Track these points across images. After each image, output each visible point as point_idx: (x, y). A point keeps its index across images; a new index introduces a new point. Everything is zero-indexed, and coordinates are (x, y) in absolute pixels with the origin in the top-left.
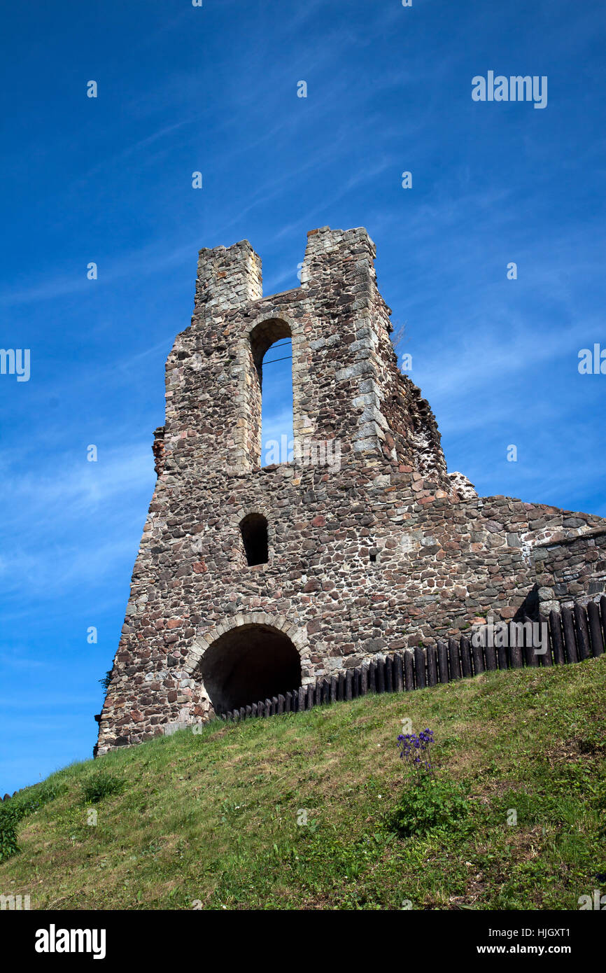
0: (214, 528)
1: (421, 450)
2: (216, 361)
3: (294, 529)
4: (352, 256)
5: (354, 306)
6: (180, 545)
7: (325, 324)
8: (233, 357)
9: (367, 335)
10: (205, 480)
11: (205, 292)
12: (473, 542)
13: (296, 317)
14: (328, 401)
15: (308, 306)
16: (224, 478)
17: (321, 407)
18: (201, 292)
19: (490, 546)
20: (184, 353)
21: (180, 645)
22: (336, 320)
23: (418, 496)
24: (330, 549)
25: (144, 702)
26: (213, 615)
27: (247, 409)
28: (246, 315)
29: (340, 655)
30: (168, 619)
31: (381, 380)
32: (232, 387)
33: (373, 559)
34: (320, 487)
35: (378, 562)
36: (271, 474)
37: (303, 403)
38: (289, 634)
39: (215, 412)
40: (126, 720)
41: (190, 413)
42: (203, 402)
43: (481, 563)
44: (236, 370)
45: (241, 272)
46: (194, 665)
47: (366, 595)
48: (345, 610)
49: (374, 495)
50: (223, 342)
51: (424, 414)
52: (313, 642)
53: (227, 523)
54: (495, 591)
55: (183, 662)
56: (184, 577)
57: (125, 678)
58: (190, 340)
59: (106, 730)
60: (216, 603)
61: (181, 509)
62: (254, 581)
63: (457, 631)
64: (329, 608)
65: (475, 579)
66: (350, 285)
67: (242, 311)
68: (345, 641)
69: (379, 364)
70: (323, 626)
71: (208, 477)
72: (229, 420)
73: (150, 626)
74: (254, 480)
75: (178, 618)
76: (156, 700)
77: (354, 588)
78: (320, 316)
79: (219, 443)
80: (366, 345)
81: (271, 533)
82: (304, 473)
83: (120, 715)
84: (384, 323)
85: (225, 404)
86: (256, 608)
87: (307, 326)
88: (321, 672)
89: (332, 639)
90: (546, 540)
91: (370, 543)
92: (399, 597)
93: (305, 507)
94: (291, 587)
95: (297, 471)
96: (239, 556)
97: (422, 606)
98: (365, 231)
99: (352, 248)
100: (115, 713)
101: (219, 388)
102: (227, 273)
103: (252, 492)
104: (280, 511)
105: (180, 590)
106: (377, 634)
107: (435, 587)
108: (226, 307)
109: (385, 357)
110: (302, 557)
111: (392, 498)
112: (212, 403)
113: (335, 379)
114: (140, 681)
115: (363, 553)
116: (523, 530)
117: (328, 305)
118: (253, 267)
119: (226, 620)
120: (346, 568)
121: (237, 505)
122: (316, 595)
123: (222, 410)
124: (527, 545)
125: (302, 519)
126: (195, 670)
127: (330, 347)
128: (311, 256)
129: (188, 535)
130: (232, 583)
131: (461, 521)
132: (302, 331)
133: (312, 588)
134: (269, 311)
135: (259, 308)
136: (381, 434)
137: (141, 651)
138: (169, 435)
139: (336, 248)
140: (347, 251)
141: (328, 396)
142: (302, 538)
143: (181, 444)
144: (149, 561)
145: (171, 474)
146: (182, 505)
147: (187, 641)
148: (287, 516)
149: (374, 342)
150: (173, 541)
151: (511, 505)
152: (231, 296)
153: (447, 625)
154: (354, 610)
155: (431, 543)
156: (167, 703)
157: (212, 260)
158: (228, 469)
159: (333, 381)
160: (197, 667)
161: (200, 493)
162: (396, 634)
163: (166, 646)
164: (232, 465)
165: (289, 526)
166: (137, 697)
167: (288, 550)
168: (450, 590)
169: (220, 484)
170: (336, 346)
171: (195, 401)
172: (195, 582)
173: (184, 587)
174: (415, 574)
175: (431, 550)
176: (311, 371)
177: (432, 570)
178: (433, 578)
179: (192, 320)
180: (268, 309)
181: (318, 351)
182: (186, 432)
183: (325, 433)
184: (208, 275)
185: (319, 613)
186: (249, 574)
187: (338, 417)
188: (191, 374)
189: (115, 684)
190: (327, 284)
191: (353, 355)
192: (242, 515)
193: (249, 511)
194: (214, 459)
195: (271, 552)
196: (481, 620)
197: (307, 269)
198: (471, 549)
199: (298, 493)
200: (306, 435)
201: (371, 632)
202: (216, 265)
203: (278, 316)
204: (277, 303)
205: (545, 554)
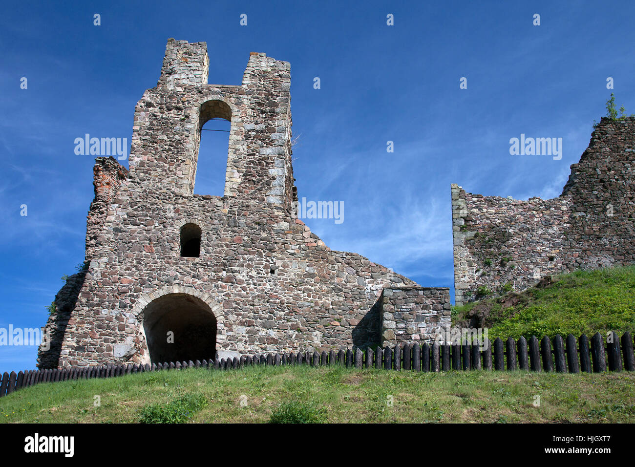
0: (162, 226)
2: (174, 116)
3: (220, 240)
4: (279, 78)
5: (277, 110)
6: (135, 231)
7: (255, 115)
8: (187, 117)
9: (283, 132)
10: (158, 193)
11: (170, 67)
12: (337, 277)
13: (236, 104)
14: (252, 165)
15: (246, 100)
16: (172, 195)
17: (247, 167)
18: (167, 67)
19: (347, 282)
20: (150, 103)
21: (130, 296)
22: (264, 115)
23: (306, 241)
24: (244, 259)
25: (99, 327)
26: (156, 282)
28: (200, 92)
29: (245, 325)
30: (122, 277)
32: (184, 136)
33: (272, 272)
34: (241, 218)
35: (276, 275)
36: (207, 201)
37: (235, 162)
38: (210, 306)
39: (170, 150)
40: (85, 335)
41: (151, 145)
42: (162, 140)
43: (340, 290)
44: (189, 126)
45: (199, 62)
46: (140, 311)
47: (266, 293)
48: (250, 299)
49: (278, 233)
50: (181, 105)
52: (226, 313)
53: (172, 225)
54: (347, 308)
55: (131, 307)
56: (137, 252)
57: (86, 309)
58: (156, 96)
59: (68, 339)
60: (159, 275)
61: (139, 207)
62: (188, 267)
63: (322, 326)
64: (240, 296)
65: (336, 298)
66: (276, 96)
67: (197, 88)
68: (249, 317)
70: (235, 305)
71: (161, 191)
72: (180, 158)
73: (108, 279)
74: (194, 202)
75: (130, 278)
76: (109, 327)
77: (257, 286)
78: (253, 109)
79: (171, 171)
80: (283, 137)
81: (204, 239)
82: (231, 206)
83: (80, 332)
85: (178, 146)
86: (188, 284)
87: (243, 112)
88: (230, 333)
89: (240, 315)
90: (380, 286)
91: (271, 262)
92: (287, 299)
93: (230, 229)
94: (214, 277)
95: (225, 204)
96: (177, 247)
97: (302, 307)
98: (290, 65)
99: (280, 73)
100: (77, 330)
101: (175, 135)
102: (189, 60)
103: (193, 209)
104: (212, 227)
105: (133, 260)
106: (270, 318)
107: (311, 298)
108: (186, 82)
110: (224, 259)
111: (289, 237)
112: (168, 143)
113: (259, 152)
114: (98, 312)
116: (368, 277)
117: (259, 104)
118: (206, 63)
119: (165, 287)
120: (254, 274)
121: (181, 215)
122: (231, 286)
123: (175, 150)
124: (369, 286)
125: (227, 236)
126: (139, 314)
127: (257, 131)
128: (252, 69)
129: (142, 226)
130: (172, 264)
131: (331, 263)
132: (239, 115)
133: (228, 280)
134: (217, 94)
135: (210, 91)
136: (285, 196)
137: (100, 293)
138: (134, 155)
139: (269, 69)
140: (276, 74)
141: (253, 162)
142: (225, 248)
143: (142, 164)
144: (111, 236)
145: (132, 182)
146: (139, 204)
147: (135, 294)
148: (216, 231)
149: (286, 137)
150: (130, 227)
151: (362, 261)
152: (190, 76)
153: (316, 321)
154: (256, 300)
155: (312, 271)
156: (117, 331)
157: (178, 48)
158: (177, 190)
159: (257, 154)
161: (154, 200)
162: (283, 321)
163: (119, 295)
164: (179, 188)
165: (217, 238)
166: (95, 323)
167: (215, 253)
168: (320, 302)
169: (169, 198)
170: (262, 132)
171: (155, 138)
172: (145, 257)
173: (136, 259)
174: (299, 287)
175: (312, 275)
177: (310, 287)
178: (311, 292)
180: (216, 93)
181: (249, 131)
182: (146, 157)
183: (248, 185)
184: (174, 57)
185: (232, 297)
186: (185, 261)
187: (258, 178)
188: (155, 119)
189: (78, 311)
190: (260, 90)
191: (273, 141)
192: (183, 222)
193: (189, 221)
194: (166, 180)
195: (202, 251)
196: (337, 323)
197: (248, 76)
198: (336, 280)
199: (225, 218)
200: (235, 183)
201: (267, 316)
202: (181, 52)
203: (223, 99)
204: (223, 91)
205: (391, 293)
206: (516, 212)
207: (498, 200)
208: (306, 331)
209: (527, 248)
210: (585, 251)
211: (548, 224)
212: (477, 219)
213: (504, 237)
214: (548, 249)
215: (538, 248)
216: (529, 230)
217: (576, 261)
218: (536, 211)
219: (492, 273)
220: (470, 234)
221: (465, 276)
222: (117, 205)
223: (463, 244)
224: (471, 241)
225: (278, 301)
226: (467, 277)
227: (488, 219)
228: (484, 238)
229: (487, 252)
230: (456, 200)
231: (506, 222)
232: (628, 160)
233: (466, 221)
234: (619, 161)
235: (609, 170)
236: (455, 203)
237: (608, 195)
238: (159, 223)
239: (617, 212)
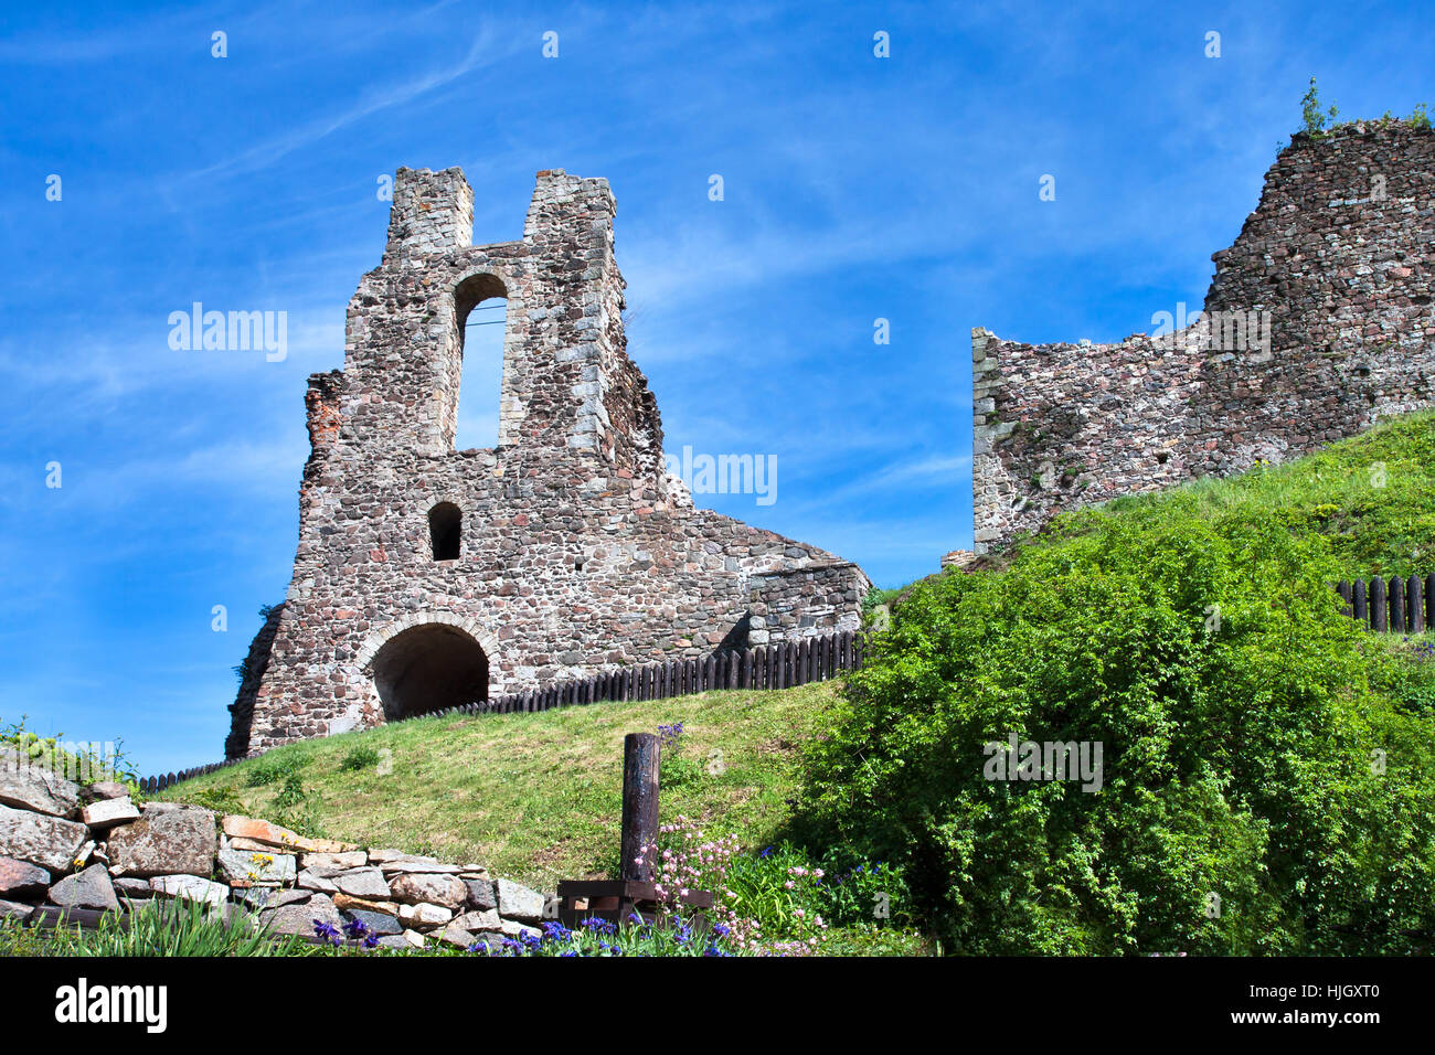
0: (397, 513)
1: (640, 449)
2: (411, 315)
3: (492, 525)
4: (589, 213)
5: (585, 275)
6: (355, 528)
7: (548, 291)
8: (433, 314)
9: (596, 313)
10: (390, 457)
11: (401, 224)
12: (688, 561)
13: (514, 276)
14: (544, 383)
16: (413, 458)
17: (535, 390)
18: (397, 223)
19: (706, 568)
20: (371, 298)
21: (351, 638)
22: (562, 289)
23: (636, 505)
24: (532, 552)
25: (306, 694)
26: (392, 609)
27: (445, 379)
28: (453, 264)
29: (533, 664)
30: (337, 609)
31: (608, 367)
32: (429, 349)
33: (579, 567)
34: (526, 482)
35: (584, 572)
36: (470, 460)
37: (515, 382)
38: (478, 638)
39: (406, 378)
40: (285, 711)
41: (375, 374)
42: (393, 363)
43: (693, 584)
44: (435, 330)
45: (450, 207)
46: (368, 660)
47: (567, 605)
48: (542, 618)
49: (587, 499)
50: (422, 293)
51: (648, 408)
52: (503, 648)
53: (413, 510)
54: (704, 615)
55: (353, 656)
56: (359, 564)
57: (284, 668)
58: (380, 284)
59: (259, 720)
60: (396, 597)
61: (359, 487)
62: (442, 577)
63: (660, 651)
64: (526, 615)
65: (686, 600)
66: (583, 248)
67: (447, 258)
68: (540, 650)
69: (606, 348)
70: (517, 633)
71: (394, 453)
72: (423, 389)
73: (315, 615)
74: (449, 465)
75: (350, 609)
76: (320, 693)
77: (554, 596)
78: (543, 280)
79: (410, 415)
80: (595, 324)
81: (465, 526)
82: (509, 463)
83: (277, 706)
84: (617, 298)
85: (419, 369)
86: (442, 607)
87: (526, 289)
88: (511, 680)
89: (525, 647)
90: (765, 569)
91: (576, 550)
92: (603, 611)
93: (507, 503)
94: (484, 588)
95: (500, 460)
96: (425, 547)
97: (627, 622)
98: (607, 184)
99: (590, 202)
100: (271, 704)
101: (413, 349)
102: (432, 206)
103: (446, 478)
104: (477, 503)
105: (353, 577)
106: (575, 647)
107: (643, 605)
108: (429, 249)
109: (614, 340)
110: (499, 557)
111: (607, 503)
112: (403, 366)
113: (554, 359)
114: (302, 672)
115: (568, 560)
116: (743, 555)
117: (555, 269)
118: (465, 203)
119: (406, 617)
120: (547, 575)
121: (427, 490)
122: (511, 600)
123: (416, 376)
124: (745, 572)
125: (503, 516)
126: (367, 666)
127: (552, 320)
128: (539, 204)
129: (366, 518)
130: (415, 577)
131: (679, 538)
132: (520, 295)
133: (507, 592)
134: (482, 263)
135: (469, 258)
136: (601, 431)
137: (304, 640)
138: (348, 397)
139: (570, 199)
140: (583, 205)
141: (545, 378)
142: (500, 537)
143: (362, 410)
144: (318, 542)
145: (347, 444)
146: (360, 482)
147: (359, 634)
148: (485, 509)
149: (604, 321)
150: (348, 522)
151: (734, 528)
152: (436, 236)
153: (651, 644)
154: (553, 619)
155: (643, 558)
156: (333, 698)
157: (413, 185)
158: (419, 448)
159: (552, 362)
160: (370, 663)
161: (384, 470)
162: (596, 649)
163: (335, 638)
164: (424, 443)
165: (486, 522)
166: (298, 689)
167: (484, 548)
168: (658, 609)
169: (408, 463)
170: (559, 320)
171: (381, 360)
172: (373, 571)
173: (358, 576)
174: (622, 588)
175: (643, 565)
176: (527, 345)
177: (641, 586)
178: (642, 595)
179: (384, 259)
180: (480, 261)
181: (537, 322)
182: (368, 397)
183: (537, 420)
184: (407, 204)
185: (513, 620)
186: (436, 569)
187: (554, 405)
188: (379, 327)
189: (272, 673)
190: (555, 242)
191: (577, 334)
192: (432, 502)
193: (440, 499)
194: (402, 433)
195: (464, 547)
196: (687, 643)
197: (533, 219)
198: (686, 569)
199: (500, 485)
200: (515, 420)
201: (568, 644)
202: (419, 193)
203: (492, 271)
204: (492, 255)
205: (762, 583)
206: (1095, 372)
207: (1061, 350)
208: (633, 662)
209: (1116, 442)
210: (1229, 435)
211: (1158, 388)
212: (1019, 395)
213: (1069, 425)
214: (1156, 440)
215: (1137, 440)
216: (1118, 404)
217: (1211, 458)
218: (1136, 363)
219: (1045, 502)
220: (1005, 428)
221: (992, 514)
223: (990, 450)
224: (1007, 443)
225: (587, 616)
226: (996, 516)
227: (1039, 391)
228: (1031, 432)
229: (1037, 461)
230: (979, 362)
231: (1076, 393)
232: (1333, 225)
233: (998, 402)
234: (1314, 230)
235: (1292, 253)
236: (978, 368)
237: (1284, 308)
238: (393, 510)
239: (1301, 341)
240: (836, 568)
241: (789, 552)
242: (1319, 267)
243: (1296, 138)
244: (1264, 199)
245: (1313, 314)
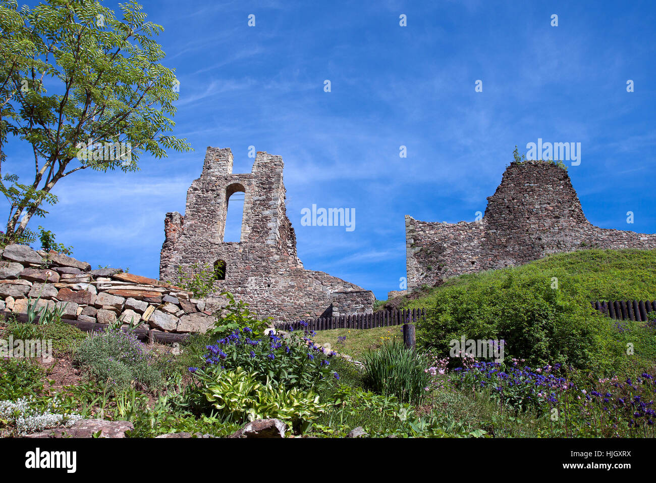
0: (203, 262)
1: (289, 247)
2: (210, 195)
3: (237, 269)
4: (275, 166)
5: (273, 187)
7: (260, 191)
8: (218, 195)
9: (277, 199)
10: (200, 243)
11: (208, 165)
12: (309, 286)
13: (248, 185)
14: (257, 222)
15: (254, 181)
16: (209, 243)
17: (254, 223)
18: (206, 164)
19: (315, 289)
20: (196, 188)
22: (265, 191)
23: (290, 266)
24: (252, 279)
27: (222, 218)
28: (226, 179)
31: (280, 218)
32: (216, 207)
33: (269, 286)
34: (250, 255)
35: (271, 287)
36: (230, 246)
37: (247, 220)
39: (208, 216)
41: (196, 214)
42: (203, 210)
43: (311, 295)
44: (219, 201)
45: (225, 161)
47: (264, 299)
48: (255, 303)
49: (272, 262)
50: (214, 188)
51: (292, 233)
53: (209, 261)
54: (315, 305)
58: (200, 184)
61: (189, 252)
62: (218, 286)
63: (298, 317)
64: (249, 301)
65: (308, 300)
66: (273, 178)
67: (224, 177)
69: (280, 211)
71: (202, 241)
72: (214, 220)
74: (222, 247)
77: (259, 295)
78: (258, 187)
79: (208, 229)
80: (276, 203)
81: (228, 269)
82: (244, 248)
84: (283, 195)
85: (213, 214)
87: (252, 190)
90: (337, 291)
91: (268, 280)
92: (278, 302)
93: (243, 262)
94: (234, 291)
95: (241, 247)
97: (286, 306)
98: (282, 157)
99: (275, 163)
101: (211, 207)
102: (220, 160)
103: (221, 251)
104: (232, 261)
106: (267, 314)
107: (292, 300)
108: (218, 174)
109: (282, 209)
110: (239, 280)
111: (280, 264)
112: (207, 212)
113: (262, 214)
115: (265, 283)
116: (329, 286)
117: (262, 184)
118: (230, 160)
120: (257, 288)
121: (214, 255)
122: (244, 296)
123: (211, 216)
124: (329, 291)
125: (241, 266)
127: (261, 201)
128: (257, 162)
129: (191, 263)
131: (306, 278)
132: (250, 191)
133: (242, 293)
134: (236, 180)
135: (232, 178)
136: (277, 239)
138: (186, 221)
139: (269, 161)
140: (273, 164)
141: (258, 219)
142: (240, 273)
143: (191, 226)
144: (173, 270)
145: (185, 237)
146: (189, 250)
148: (235, 263)
149: (279, 202)
150: (184, 264)
151: (325, 276)
152: (220, 170)
153: (295, 315)
154: (259, 304)
155: (293, 284)
157: (213, 152)
158: (212, 240)
161: (198, 247)
162: (274, 315)
165: (235, 268)
167: (234, 277)
168: (298, 303)
169: (207, 245)
170: (264, 201)
171: (199, 209)
174: (285, 294)
175: (293, 287)
176: (252, 208)
177: (292, 294)
178: (292, 297)
179: (201, 176)
181: (255, 201)
182: (194, 221)
183: (254, 234)
184: (210, 158)
186: (216, 283)
187: (261, 229)
188: (198, 198)
190: (263, 175)
191: (270, 206)
192: (216, 259)
193: (219, 258)
194: (205, 235)
195: (227, 276)
196: (308, 315)
197: (255, 167)
198: (308, 289)
199: (240, 255)
200: (247, 233)
201: (264, 313)
202: (215, 155)
203: (240, 183)
204: (240, 177)
205: (337, 295)
206: (448, 232)
207: (436, 224)
208: (288, 320)
209: (456, 256)
210: (496, 256)
211: (470, 239)
212: (422, 238)
213: (440, 250)
214: (470, 256)
215: (464, 256)
216: (457, 244)
217: (490, 264)
218: (463, 231)
219: (432, 275)
220: (417, 249)
221: (414, 278)
222: (176, 252)
223: (412, 256)
224: (418, 254)
226: (415, 279)
227: (429, 238)
228: (427, 251)
229: (429, 261)
230: (408, 226)
231: (442, 239)
232: (526, 191)
233: (415, 240)
234: (520, 193)
235: (513, 199)
236: (407, 228)
237: (512, 217)
238: (201, 261)
239: (518, 228)
240: (364, 292)
241: (345, 285)
242: (523, 204)
243: (512, 164)
244: (503, 181)
245: (522, 219)
